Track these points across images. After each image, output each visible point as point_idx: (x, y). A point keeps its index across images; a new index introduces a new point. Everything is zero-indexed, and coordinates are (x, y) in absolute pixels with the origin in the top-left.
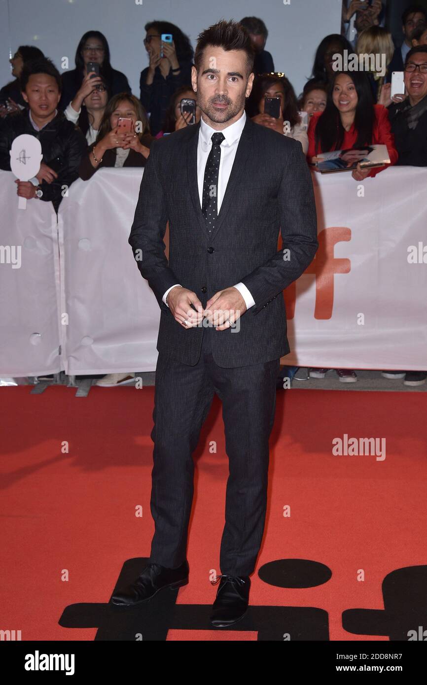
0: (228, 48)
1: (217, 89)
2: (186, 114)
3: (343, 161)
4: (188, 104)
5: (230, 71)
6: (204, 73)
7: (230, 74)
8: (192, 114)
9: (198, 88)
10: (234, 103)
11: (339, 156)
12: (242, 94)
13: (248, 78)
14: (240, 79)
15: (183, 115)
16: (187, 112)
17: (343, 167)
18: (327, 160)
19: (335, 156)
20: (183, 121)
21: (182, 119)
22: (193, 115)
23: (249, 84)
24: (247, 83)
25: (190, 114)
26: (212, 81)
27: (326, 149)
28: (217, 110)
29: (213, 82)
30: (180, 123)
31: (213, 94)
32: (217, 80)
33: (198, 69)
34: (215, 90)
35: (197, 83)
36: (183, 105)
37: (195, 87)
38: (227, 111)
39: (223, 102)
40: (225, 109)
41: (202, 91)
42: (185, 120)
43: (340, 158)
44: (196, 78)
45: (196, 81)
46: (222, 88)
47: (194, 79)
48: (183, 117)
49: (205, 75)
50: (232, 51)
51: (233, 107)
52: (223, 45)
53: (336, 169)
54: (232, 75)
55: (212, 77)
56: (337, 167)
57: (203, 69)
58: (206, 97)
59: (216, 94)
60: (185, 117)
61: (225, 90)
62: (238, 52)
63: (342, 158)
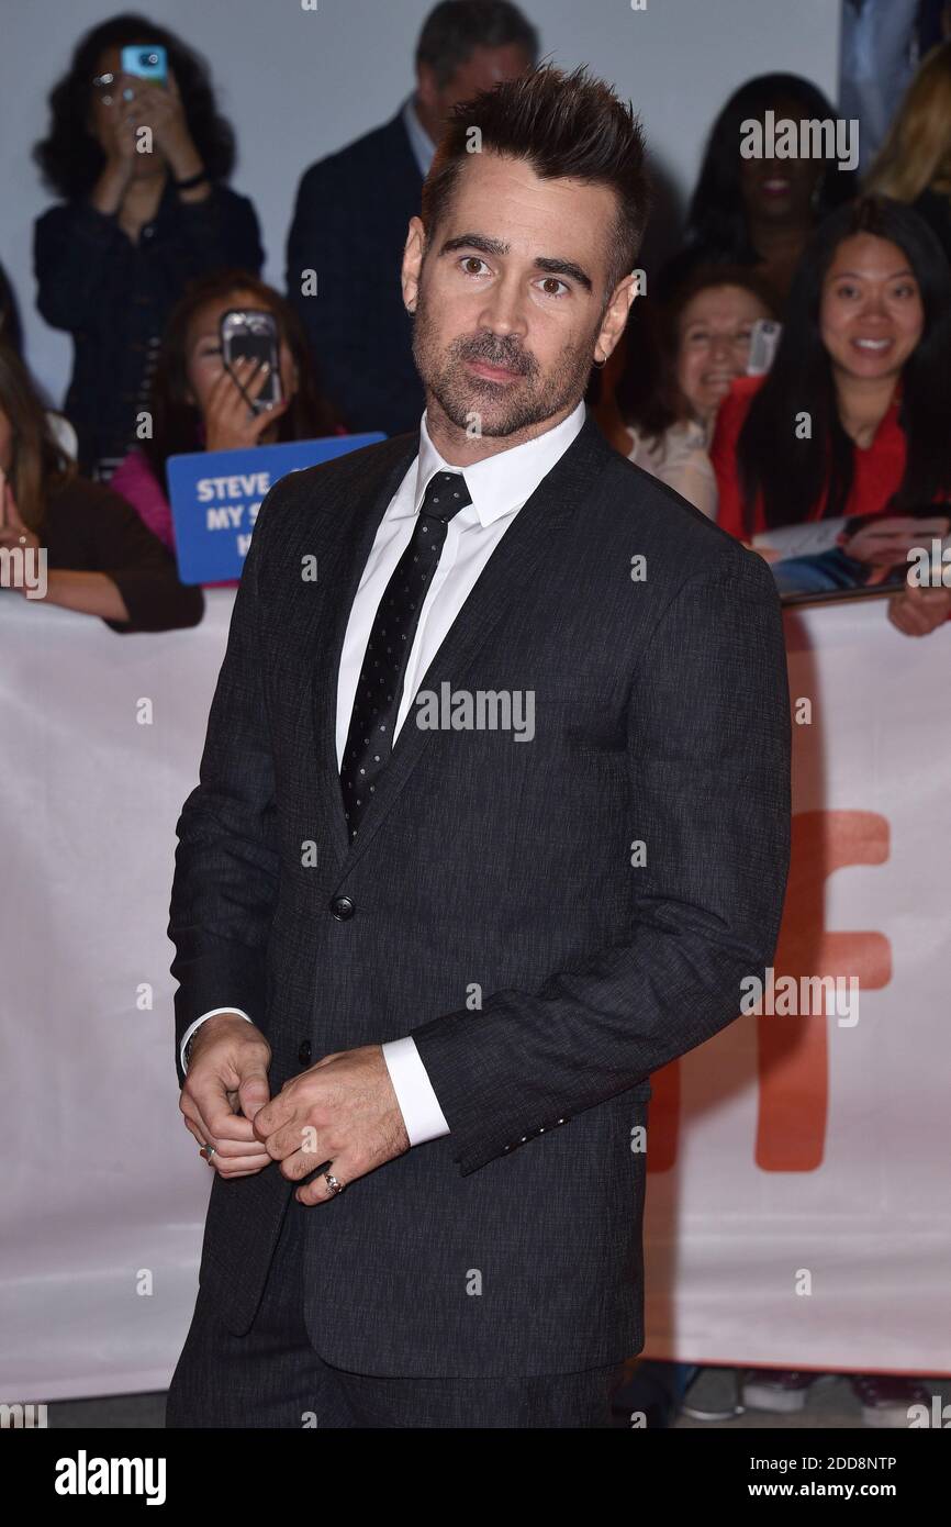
0: (551, 169)
1: (490, 313)
2: (244, 367)
3: (854, 560)
4: (248, 328)
5: (548, 253)
6: (451, 246)
7: (544, 265)
8: (265, 368)
9: (422, 298)
10: (545, 371)
11: (840, 539)
12: (582, 346)
13: (610, 292)
14: (578, 288)
15: (235, 370)
16: (248, 359)
17: (852, 584)
18: (788, 555)
19: (820, 540)
20: (235, 395)
21: (229, 388)
22: (272, 371)
23: (613, 313)
24: (606, 308)
25: (260, 366)
26: (476, 279)
27: (785, 515)
28: (480, 386)
29: (479, 284)
30: (223, 403)
31: (471, 327)
32: (492, 280)
33: (430, 231)
34: (482, 315)
35: (420, 280)
36: (228, 335)
37: (410, 294)
38: (516, 395)
39: (504, 363)
40: (510, 388)
41: (430, 308)
42: (243, 392)
43: (840, 550)
44: (417, 261)
45: (416, 272)
46: (505, 309)
47: (411, 262)
48: (235, 380)
49: (453, 255)
50: (564, 182)
51: (539, 385)
52: (534, 153)
53: (822, 591)
54: (552, 270)
55: (474, 266)
56: (827, 584)
57: (450, 232)
58: (443, 333)
59: (481, 329)
60: (243, 379)
61: (518, 320)
62: (589, 188)
63: (850, 549)
